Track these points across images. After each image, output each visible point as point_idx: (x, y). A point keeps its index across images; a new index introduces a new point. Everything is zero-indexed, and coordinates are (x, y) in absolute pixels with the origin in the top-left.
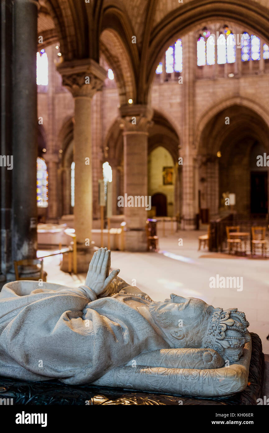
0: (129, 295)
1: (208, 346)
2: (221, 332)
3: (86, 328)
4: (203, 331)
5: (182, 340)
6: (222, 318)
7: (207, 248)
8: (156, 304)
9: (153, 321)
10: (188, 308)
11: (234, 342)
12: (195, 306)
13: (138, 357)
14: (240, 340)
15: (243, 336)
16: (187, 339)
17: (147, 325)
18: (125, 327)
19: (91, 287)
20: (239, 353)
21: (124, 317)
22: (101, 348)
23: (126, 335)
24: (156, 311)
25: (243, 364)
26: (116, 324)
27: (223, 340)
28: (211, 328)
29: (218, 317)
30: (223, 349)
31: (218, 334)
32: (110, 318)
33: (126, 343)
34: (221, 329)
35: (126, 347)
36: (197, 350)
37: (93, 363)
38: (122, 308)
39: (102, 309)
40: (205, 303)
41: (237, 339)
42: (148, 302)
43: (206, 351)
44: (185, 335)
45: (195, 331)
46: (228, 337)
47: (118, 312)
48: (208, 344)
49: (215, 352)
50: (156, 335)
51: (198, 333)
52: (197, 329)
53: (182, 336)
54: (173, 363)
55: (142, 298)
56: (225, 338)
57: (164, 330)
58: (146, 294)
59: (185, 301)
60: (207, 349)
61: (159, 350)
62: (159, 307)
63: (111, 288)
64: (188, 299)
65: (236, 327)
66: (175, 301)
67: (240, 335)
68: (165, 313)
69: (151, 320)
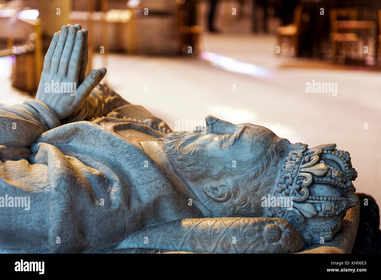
0: (126, 120)
1: (276, 214)
2: (301, 189)
3: (34, 179)
4: (266, 185)
5: (225, 204)
6: (304, 163)
7: (293, 51)
8: (177, 137)
9: (171, 168)
10: (238, 142)
11: (325, 206)
12: (252, 139)
13: (139, 234)
14: (336, 202)
15: (343, 195)
16: (235, 201)
17: (157, 175)
18: (114, 176)
19: (48, 102)
20: (333, 227)
21: (112, 158)
22: (65, 215)
23: (115, 193)
24: (177, 148)
25: (339, 245)
26: (96, 172)
27: (303, 202)
28: (282, 180)
29: (297, 160)
30: (303, 220)
31: (295, 191)
32: (85, 161)
33: (114, 208)
34: (301, 183)
35: (114, 214)
36: (252, 220)
37: (50, 242)
38: (108, 142)
39: (70, 144)
40: (273, 135)
41: (331, 200)
42: (163, 134)
43: (270, 222)
44: (232, 194)
45: (250, 187)
46: (314, 198)
47: (101, 150)
48: (275, 211)
49: (287, 224)
50: (174, 193)
51: (256, 190)
52: (255, 183)
53: (226, 195)
54: (206, 244)
55: (152, 126)
56: (308, 199)
57: (191, 184)
58: (160, 121)
59: (235, 130)
60: (272, 219)
61: (180, 221)
62: (182, 142)
63: (91, 106)
64: (241, 126)
65: (332, 178)
66: (215, 131)
67: (338, 193)
68: (194, 153)
69: (167, 166)
